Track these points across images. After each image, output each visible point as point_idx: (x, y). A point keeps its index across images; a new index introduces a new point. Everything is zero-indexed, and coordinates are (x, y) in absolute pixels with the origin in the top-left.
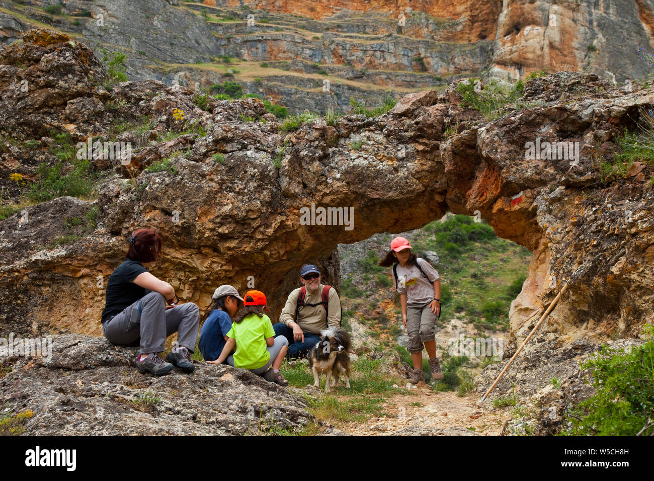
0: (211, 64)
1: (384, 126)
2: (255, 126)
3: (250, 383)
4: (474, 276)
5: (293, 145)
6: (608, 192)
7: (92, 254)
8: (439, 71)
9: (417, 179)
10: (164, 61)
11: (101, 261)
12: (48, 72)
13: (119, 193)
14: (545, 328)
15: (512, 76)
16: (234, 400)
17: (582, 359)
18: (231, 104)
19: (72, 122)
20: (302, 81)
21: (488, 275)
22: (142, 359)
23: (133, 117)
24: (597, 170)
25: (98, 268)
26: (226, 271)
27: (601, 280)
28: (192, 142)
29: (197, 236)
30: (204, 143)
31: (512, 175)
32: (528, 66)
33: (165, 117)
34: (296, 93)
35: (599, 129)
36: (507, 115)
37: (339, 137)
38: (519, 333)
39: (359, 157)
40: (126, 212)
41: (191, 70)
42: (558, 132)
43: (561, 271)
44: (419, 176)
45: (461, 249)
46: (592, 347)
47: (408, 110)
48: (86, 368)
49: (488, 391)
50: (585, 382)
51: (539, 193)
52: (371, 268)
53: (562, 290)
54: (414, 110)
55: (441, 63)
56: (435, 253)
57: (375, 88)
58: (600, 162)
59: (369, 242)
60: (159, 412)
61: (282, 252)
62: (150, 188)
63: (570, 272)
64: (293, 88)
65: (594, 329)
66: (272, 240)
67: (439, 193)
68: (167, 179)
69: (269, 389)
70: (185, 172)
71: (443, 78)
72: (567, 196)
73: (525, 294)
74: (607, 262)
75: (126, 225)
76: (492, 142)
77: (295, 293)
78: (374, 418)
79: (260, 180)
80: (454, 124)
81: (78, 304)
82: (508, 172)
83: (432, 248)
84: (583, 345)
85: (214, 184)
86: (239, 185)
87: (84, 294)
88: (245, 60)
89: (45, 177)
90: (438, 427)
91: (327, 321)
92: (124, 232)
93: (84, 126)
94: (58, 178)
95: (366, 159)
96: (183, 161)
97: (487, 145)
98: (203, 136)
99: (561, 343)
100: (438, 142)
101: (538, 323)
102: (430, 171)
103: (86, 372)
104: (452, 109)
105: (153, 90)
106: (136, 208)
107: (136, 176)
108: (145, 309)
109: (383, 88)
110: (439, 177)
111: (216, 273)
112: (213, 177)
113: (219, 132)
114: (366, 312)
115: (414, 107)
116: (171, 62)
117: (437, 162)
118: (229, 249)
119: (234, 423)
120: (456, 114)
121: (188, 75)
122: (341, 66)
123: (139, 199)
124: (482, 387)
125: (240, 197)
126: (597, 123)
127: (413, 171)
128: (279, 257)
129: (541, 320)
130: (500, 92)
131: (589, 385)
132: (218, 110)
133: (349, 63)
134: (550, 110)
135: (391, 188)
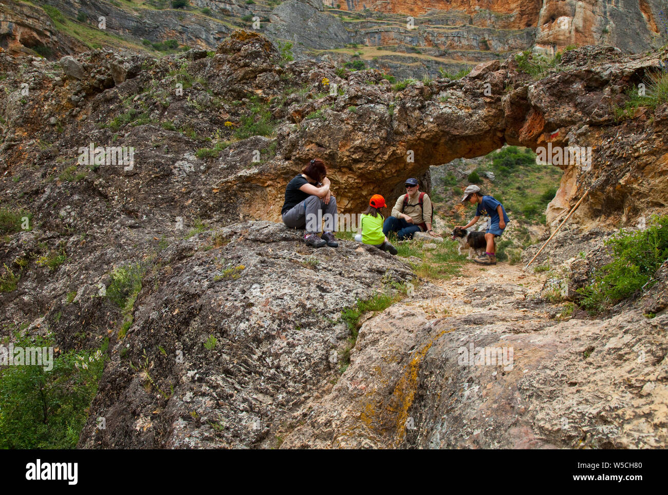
0: (345, 49)
1: (463, 86)
2: (376, 88)
3: (374, 254)
4: (519, 188)
5: (401, 100)
6: (619, 128)
7: (273, 172)
8: (498, 49)
10: (315, 48)
11: (279, 176)
12: (245, 57)
13: (289, 133)
14: (571, 221)
15: (548, 52)
16: (365, 264)
17: (596, 241)
18: (360, 74)
19: (260, 88)
20: (404, 58)
21: (527, 188)
22: (307, 237)
23: (297, 84)
24: (613, 113)
25: (277, 180)
26: (357, 183)
27: (611, 189)
28: (335, 99)
29: (339, 161)
30: (343, 99)
31: (552, 118)
32: (560, 45)
33: (317, 84)
34: (400, 67)
35: (615, 85)
36: (549, 76)
37: (432, 93)
38: (553, 224)
39: (446, 107)
40: (294, 145)
41: (332, 53)
42: (585, 87)
43: (584, 183)
45: (510, 170)
46: (603, 234)
47: (480, 74)
48: (273, 241)
49: (530, 261)
50: (604, 254)
51: (570, 130)
52: (449, 183)
53: (584, 196)
54: (484, 74)
55: (499, 44)
56: (492, 173)
57: (454, 62)
58: (614, 108)
59: (448, 166)
60: (319, 270)
61: (393, 171)
62: (309, 129)
63: (590, 183)
64: (398, 63)
65: (604, 222)
66: (387, 163)
68: (319, 123)
69: (387, 258)
70: (331, 118)
71: (500, 54)
72: (590, 131)
73: (557, 199)
74: (617, 176)
75: (294, 153)
76: (539, 95)
77: (402, 198)
78: (454, 277)
79: (379, 123)
80: (512, 84)
81: (266, 203)
82: (549, 115)
83: (490, 170)
84: (596, 232)
85: (349, 126)
86: (366, 127)
87: (269, 197)
88: (367, 46)
89: (245, 124)
90: (498, 283)
91: (422, 215)
92: (293, 158)
93: (267, 91)
94: (252, 124)
95: (450, 108)
96: (330, 111)
97: (535, 97)
98: (342, 95)
99: (581, 231)
100: (500, 96)
101: (567, 217)
103: (273, 244)
104: (510, 73)
105: (310, 66)
106: (300, 142)
107: (299, 122)
108: (308, 206)
109: (459, 62)
111: (351, 184)
112: (349, 121)
113: (353, 91)
114: (445, 211)
115: (484, 72)
116: (319, 49)
117: (499, 110)
118: (359, 169)
119: (366, 278)
120: (513, 77)
121: (330, 57)
122: (430, 48)
123: (302, 137)
124: (526, 259)
125: (366, 135)
126: (613, 80)
127: (483, 116)
128: (392, 174)
129: (568, 216)
130: (544, 61)
131: (607, 256)
132: (352, 78)
133: (436, 45)
134: (580, 72)
135: (467, 128)
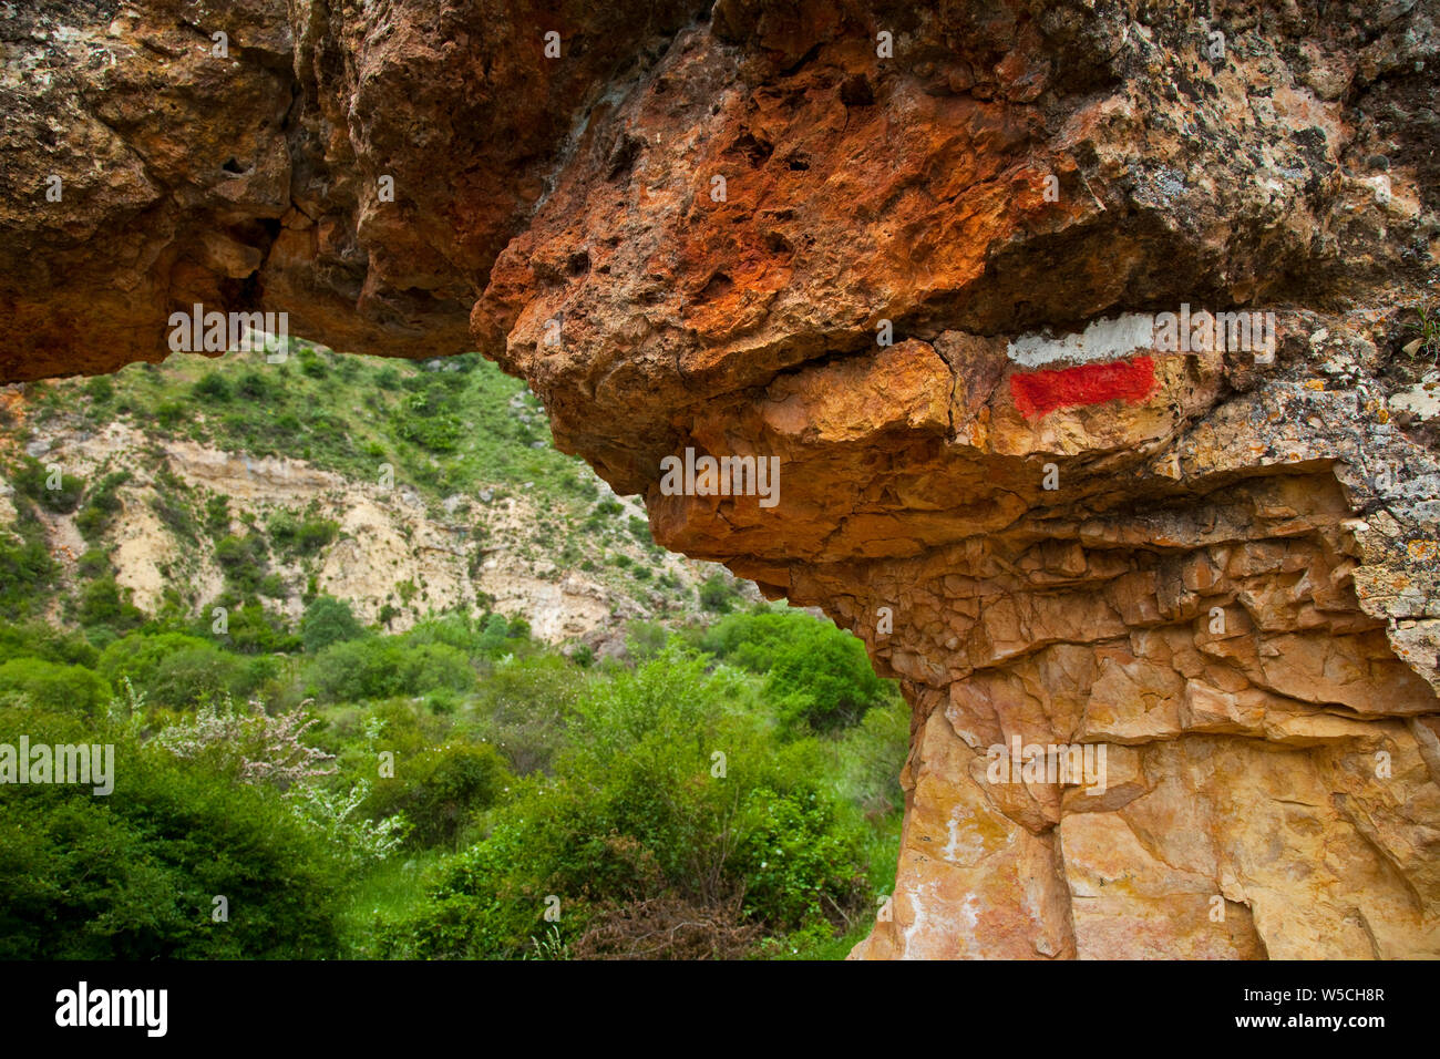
9: (115, 126)
44: (129, 111)
67: (241, 235)
102: (203, 98)
110: (250, 142)
